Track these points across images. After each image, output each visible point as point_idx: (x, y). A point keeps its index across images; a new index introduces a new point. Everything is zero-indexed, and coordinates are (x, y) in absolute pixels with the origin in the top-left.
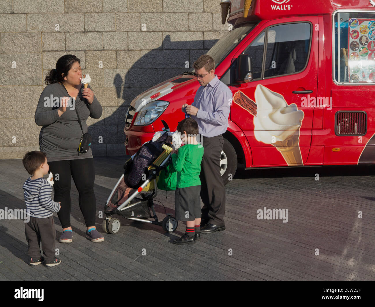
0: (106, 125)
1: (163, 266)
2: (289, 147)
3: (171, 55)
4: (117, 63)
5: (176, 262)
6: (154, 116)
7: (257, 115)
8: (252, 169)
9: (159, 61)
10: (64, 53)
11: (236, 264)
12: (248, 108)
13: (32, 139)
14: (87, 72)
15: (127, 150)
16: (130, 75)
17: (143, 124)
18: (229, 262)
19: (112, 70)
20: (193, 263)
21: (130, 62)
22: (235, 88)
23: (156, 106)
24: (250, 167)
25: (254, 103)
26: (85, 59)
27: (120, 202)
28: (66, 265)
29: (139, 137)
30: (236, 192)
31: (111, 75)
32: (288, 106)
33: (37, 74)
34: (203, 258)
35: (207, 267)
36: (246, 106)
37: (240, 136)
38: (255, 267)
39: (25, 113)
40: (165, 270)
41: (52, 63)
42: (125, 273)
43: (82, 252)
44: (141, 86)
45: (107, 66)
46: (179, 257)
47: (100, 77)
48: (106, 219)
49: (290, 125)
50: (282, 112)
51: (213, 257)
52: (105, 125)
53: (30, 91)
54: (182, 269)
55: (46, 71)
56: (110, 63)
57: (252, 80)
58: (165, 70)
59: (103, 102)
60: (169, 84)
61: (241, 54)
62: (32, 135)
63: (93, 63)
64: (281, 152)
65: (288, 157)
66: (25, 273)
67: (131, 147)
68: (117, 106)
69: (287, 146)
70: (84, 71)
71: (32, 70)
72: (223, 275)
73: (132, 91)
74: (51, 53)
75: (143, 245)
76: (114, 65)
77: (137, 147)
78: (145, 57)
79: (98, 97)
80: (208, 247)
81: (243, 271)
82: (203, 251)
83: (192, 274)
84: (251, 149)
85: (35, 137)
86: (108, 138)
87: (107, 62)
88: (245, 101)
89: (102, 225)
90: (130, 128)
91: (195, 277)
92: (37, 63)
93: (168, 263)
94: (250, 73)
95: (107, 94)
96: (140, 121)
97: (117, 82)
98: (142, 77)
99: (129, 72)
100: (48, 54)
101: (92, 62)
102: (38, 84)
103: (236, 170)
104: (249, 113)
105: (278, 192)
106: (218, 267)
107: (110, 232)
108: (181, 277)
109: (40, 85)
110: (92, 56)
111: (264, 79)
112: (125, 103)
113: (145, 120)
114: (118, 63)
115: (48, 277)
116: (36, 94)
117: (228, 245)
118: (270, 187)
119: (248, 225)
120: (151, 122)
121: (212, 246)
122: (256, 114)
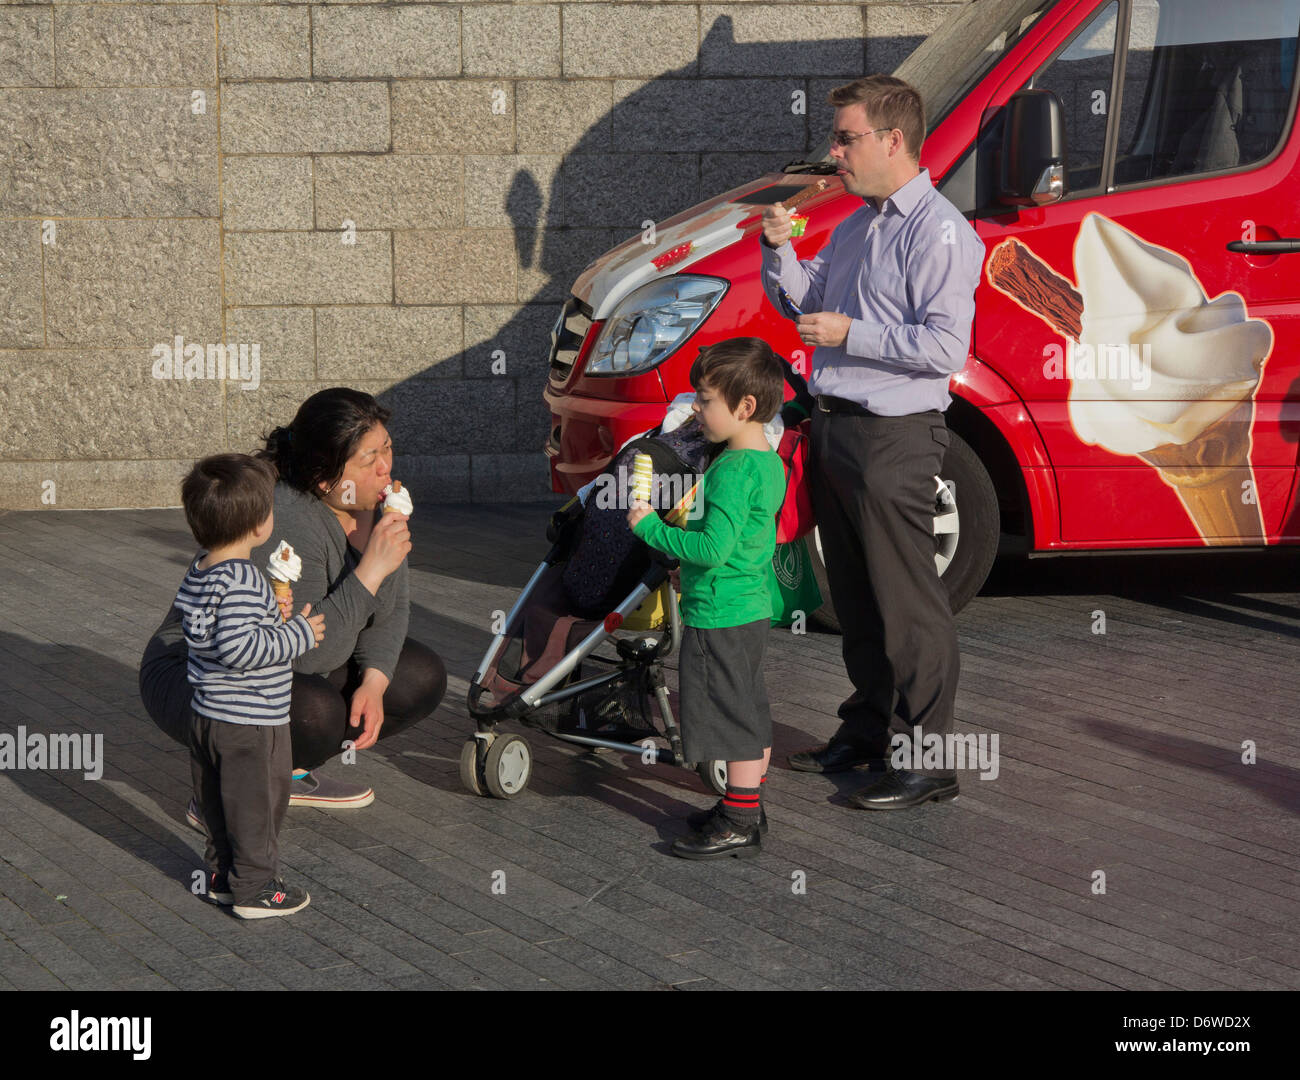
0: (472, 378)
1: (702, 924)
2: (1209, 469)
3: (732, 100)
4: (515, 129)
5: (756, 911)
6: (668, 336)
7: (1080, 337)
8: (1059, 554)
9: (684, 124)
10: (307, 87)
11: (997, 922)
12: (1044, 310)
13: (177, 432)
14: (398, 165)
15: (555, 473)
16: (568, 180)
17: (620, 369)
18: (967, 914)
19: (496, 157)
20: (823, 913)
21: (569, 131)
22: (996, 229)
23: (677, 297)
24: (1051, 546)
25: (1073, 288)
26: (388, 113)
27: (532, 672)
28: (315, 914)
29: (604, 421)
30: (992, 648)
31: (493, 178)
32: (1209, 301)
33: (197, 170)
34: (864, 894)
35: (878, 931)
36: (1038, 299)
37: (1011, 422)
38: (1075, 936)
39: (151, 326)
40: (713, 939)
41: (258, 129)
42: (554, 949)
43: (380, 865)
44: (612, 223)
45: (478, 143)
46: (765, 889)
47: (450, 187)
48: (474, 739)
49: (1214, 382)
50: (1186, 327)
51: (903, 894)
52: (465, 377)
53: (171, 241)
54: (779, 938)
55: (232, 159)
56: (489, 130)
57: (1065, 193)
58: (707, 159)
59: (459, 285)
60: (730, 210)
61: (1019, 89)
62: (178, 415)
63: (423, 130)
64: (1175, 488)
65: (1205, 509)
66: (155, 939)
67: (575, 459)
68: (514, 304)
69: (1200, 463)
70: (386, 162)
71: (180, 155)
72: (947, 963)
73: (576, 245)
74: (253, 88)
75: (622, 843)
76: (503, 139)
77: (595, 460)
78: (630, 106)
79: (441, 266)
80: (886, 857)
81: (1025, 948)
82: (861, 871)
83: (820, 958)
84: (1055, 476)
85: (187, 424)
86: (477, 432)
87: (478, 127)
88: (1037, 279)
89: (458, 765)
90: (569, 386)
91: (833, 967)
92: (198, 129)
93: (724, 913)
94: (1056, 165)
95: (475, 255)
96: (608, 357)
97: (517, 205)
98: (615, 189)
99: (562, 168)
100: (244, 92)
101: (418, 124)
102: (203, 211)
103: (992, 557)
104: (1050, 329)
105: (1162, 648)
106: (923, 933)
107: (491, 790)
108: (777, 968)
109: (210, 217)
110: (416, 102)
111: (1111, 192)
112: (548, 292)
113: (631, 353)
114: (519, 129)
115: (244, 959)
116: (195, 250)
117: (962, 850)
118: (1131, 630)
119: (1044, 773)
120: (654, 361)
121: (897, 852)
122: (1079, 334)
